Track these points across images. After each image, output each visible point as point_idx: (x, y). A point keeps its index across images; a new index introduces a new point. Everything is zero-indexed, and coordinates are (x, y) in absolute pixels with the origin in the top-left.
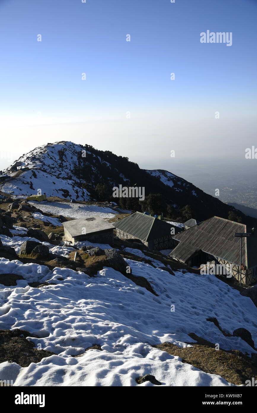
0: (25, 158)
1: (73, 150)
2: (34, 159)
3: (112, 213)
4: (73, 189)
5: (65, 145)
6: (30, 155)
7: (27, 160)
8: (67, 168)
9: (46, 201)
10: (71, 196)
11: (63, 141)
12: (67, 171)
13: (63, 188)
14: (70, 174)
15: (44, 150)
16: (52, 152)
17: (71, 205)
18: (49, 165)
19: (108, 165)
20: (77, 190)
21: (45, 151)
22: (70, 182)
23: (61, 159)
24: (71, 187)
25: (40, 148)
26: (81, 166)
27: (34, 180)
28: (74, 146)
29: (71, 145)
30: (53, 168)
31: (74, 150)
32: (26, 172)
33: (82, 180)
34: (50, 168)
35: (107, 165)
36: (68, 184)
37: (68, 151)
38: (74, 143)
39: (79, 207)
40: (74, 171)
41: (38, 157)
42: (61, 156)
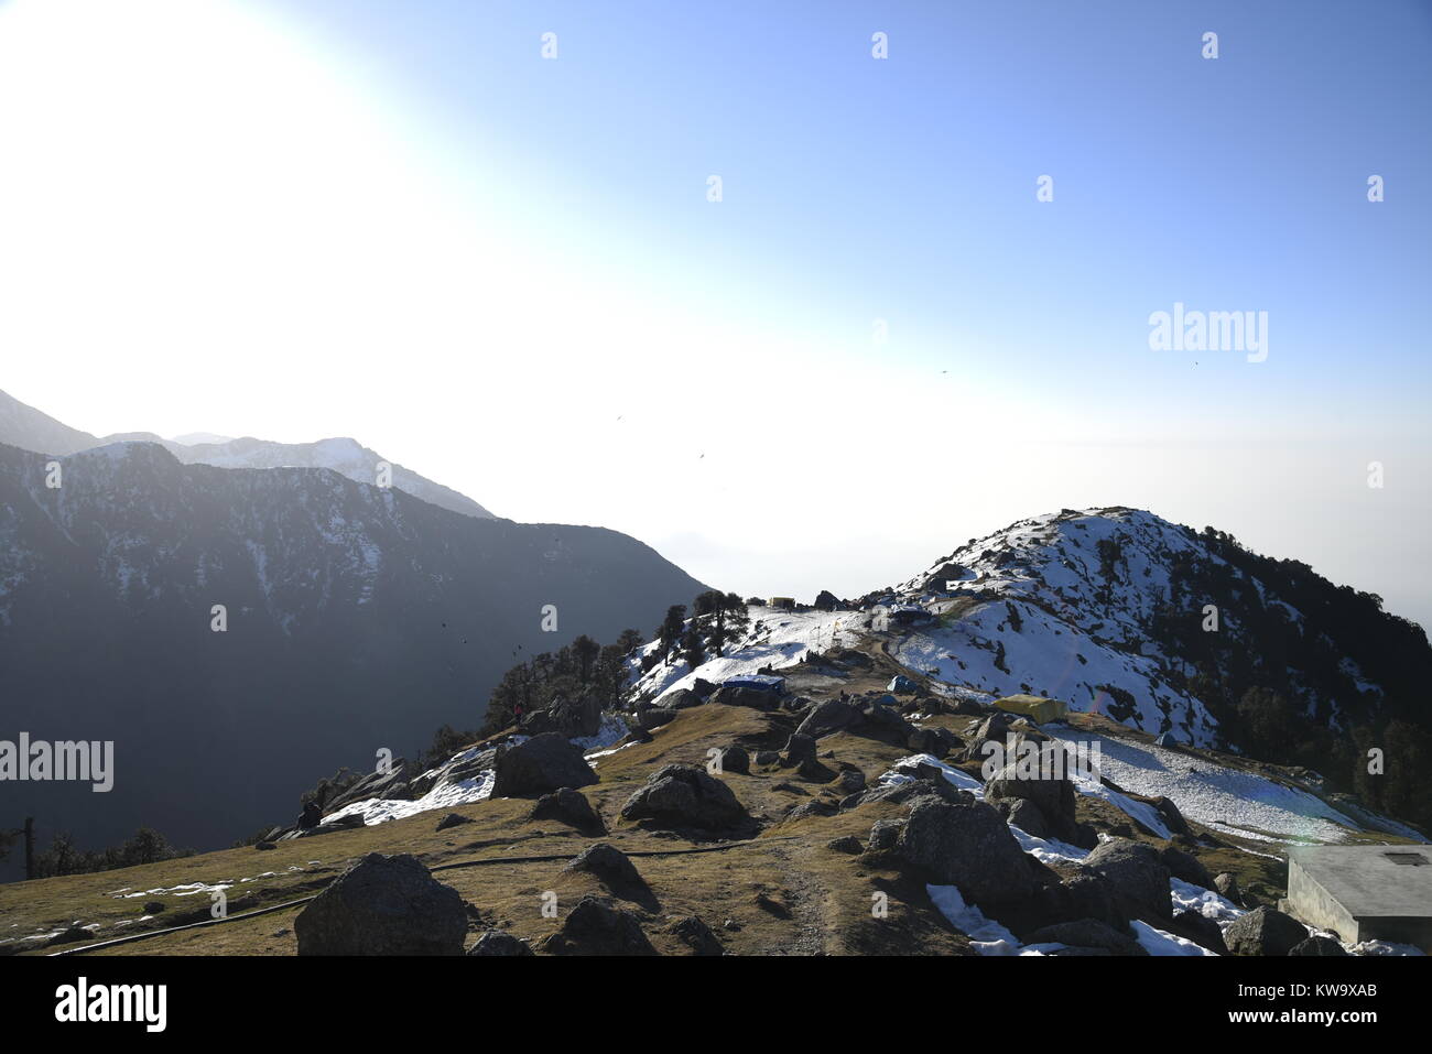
0: (977, 553)
1: (1155, 545)
2: (1005, 559)
3: (1330, 821)
4: (1153, 694)
5: (1128, 521)
6: (995, 545)
7: (982, 562)
8: (1124, 609)
9: (1064, 725)
10: (1139, 717)
11: (1119, 507)
12: (1124, 617)
13: (1112, 684)
14: (1137, 632)
15: (1048, 532)
16: (1076, 544)
17: (1163, 756)
18: (1060, 589)
19: (1293, 618)
20: (1169, 698)
21: (1049, 537)
22: (1143, 663)
23: (1108, 571)
24: (1144, 683)
25: (1034, 523)
26: (1182, 607)
27: (1010, 638)
28: (1162, 529)
29: (1148, 525)
30: (1074, 602)
31: (1160, 543)
32: (985, 606)
33: (1181, 660)
34: (1063, 600)
35: (1289, 615)
36: (1136, 670)
37: (1136, 543)
38: (1161, 517)
39: (1192, 770)
40: (1150, 623)
41: (1024, 556)
42: (1109, 562)
